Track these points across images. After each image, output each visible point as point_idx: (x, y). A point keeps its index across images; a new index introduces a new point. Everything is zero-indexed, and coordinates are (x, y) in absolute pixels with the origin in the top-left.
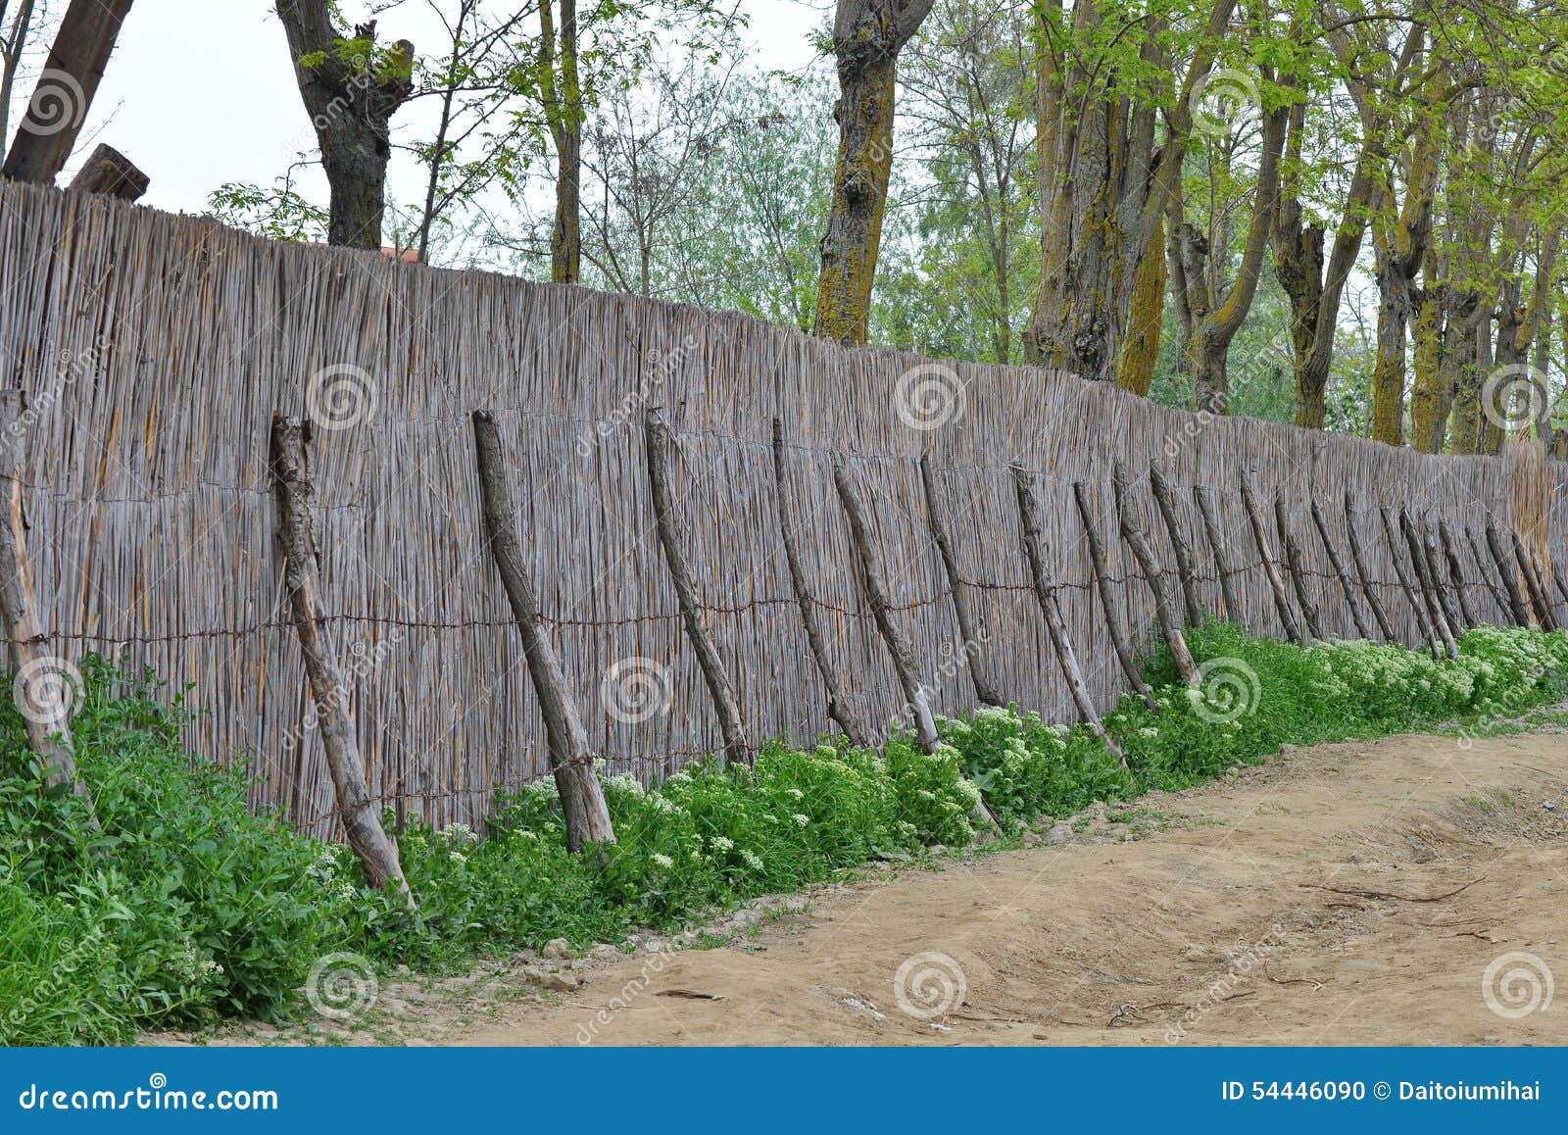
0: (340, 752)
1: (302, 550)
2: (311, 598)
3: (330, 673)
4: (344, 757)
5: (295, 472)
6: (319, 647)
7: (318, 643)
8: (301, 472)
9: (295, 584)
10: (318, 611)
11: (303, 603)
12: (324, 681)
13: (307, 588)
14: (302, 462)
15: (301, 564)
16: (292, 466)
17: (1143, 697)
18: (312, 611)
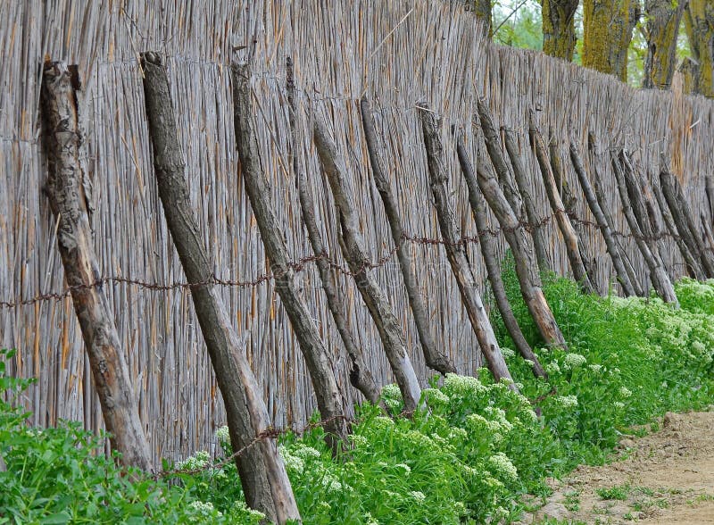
0: (124, 424)
1: (75, 206)
2: (87, 257)
3: (111, 339)
4: (129, 429)
5: (66, 121)
6: (97, 312)
7: (97, 307)
8: (72, 122)
9: (68, 242)
10: (95, 272)
11: (78, 263)
12: (105, 348)
13: (83, 247)
14: (72, 111)
15: (75, 222)
16: (63, 115)
17: (531, 363)
18: (89, 272)
